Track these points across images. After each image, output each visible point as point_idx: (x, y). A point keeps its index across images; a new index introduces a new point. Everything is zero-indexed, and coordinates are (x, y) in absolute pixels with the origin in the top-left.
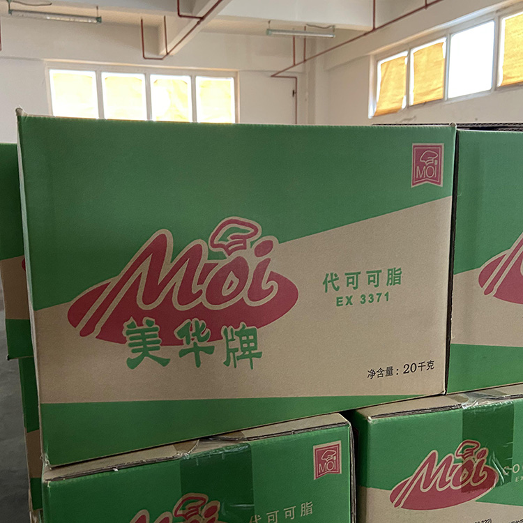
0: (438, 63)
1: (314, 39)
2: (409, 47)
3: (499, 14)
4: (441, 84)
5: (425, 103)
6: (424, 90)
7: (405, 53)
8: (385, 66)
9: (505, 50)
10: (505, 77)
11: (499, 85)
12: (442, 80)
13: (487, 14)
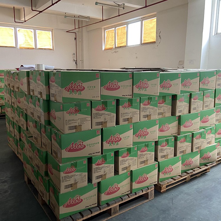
0: (124, 33)
1: (82, 21)
2: (115, 27)
3: (142, 19)
4: (126, 41)
5: (121, 47)
6: (120, 42)
7: (114, 29)
8: (107, 32)
9: (144, 32)
10: (144, 40)
11: (142, 43)
12: (126, 39)
13: (139, 19)
